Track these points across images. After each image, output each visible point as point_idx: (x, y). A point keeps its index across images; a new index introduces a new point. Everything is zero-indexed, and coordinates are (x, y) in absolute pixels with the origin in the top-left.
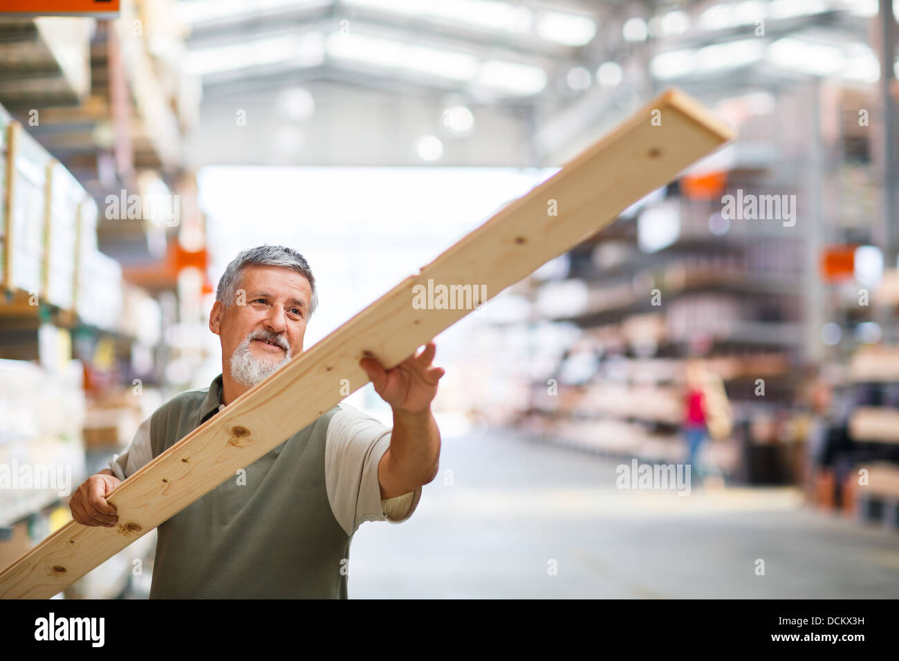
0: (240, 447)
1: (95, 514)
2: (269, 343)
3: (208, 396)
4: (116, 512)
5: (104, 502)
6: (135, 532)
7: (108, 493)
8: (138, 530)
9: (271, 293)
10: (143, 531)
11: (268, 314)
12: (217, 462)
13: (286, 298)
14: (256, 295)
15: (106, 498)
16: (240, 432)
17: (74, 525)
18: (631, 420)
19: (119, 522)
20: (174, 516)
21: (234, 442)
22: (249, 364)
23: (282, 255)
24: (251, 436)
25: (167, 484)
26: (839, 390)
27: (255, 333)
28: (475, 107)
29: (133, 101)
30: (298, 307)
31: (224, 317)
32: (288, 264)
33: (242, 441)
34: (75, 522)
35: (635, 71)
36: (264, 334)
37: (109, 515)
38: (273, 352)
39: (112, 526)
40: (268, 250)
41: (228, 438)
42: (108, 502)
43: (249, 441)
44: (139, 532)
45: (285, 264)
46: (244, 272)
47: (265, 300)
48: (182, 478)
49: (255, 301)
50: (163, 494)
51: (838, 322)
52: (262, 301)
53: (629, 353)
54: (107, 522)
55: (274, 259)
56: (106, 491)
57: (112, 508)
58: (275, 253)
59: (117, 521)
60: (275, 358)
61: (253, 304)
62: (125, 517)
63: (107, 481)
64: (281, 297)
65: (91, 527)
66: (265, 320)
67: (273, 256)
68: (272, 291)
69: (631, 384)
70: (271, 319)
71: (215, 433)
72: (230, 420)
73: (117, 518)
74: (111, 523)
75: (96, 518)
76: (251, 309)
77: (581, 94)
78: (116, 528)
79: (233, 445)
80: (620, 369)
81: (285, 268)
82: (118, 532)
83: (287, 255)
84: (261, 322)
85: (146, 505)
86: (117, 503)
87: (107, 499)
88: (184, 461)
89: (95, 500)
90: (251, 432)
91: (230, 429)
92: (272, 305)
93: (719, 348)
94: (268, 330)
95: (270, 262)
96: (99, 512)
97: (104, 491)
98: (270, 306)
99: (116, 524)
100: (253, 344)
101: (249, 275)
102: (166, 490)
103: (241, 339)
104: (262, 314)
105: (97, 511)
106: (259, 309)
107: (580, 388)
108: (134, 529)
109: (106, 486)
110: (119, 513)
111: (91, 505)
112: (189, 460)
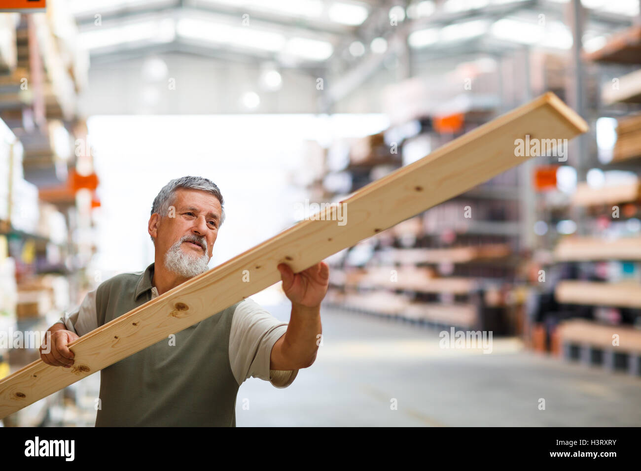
0: (178, 317)
1: (60, 357)
2: (194, 244)
3: (143, 278)
4: (74, 357)
5: (67, 349)
6: (85, 372)
7: (70, 343)
8: (87, 371)
9: (197, 208)
10: (90, 372)
11: (195, 223)
12: (158, 327)
13: (207, 212)
14: (187, 209)
15: (68, 346)
16: (181, 307)
17: (41, 363)
18: (398, 291)
19: (74, 365)
20: (116, 363)
21: (174, 314)
22: (181, 258)
23: (205, 183)
24: (188, 311)
25: (118, 340)
26: (547, 267)
27: (186, 237)
28: (282, 70)
29: (44, 70)
30: (214, 220)
31: (161, 224)
32: (209, 189)
33: (181, 313)
34: (42, 361)
35: (397, 44)
36: (193, 237)
37: (69, 359)
38: (197, 250)
39: (69, 367)
40: (194, 179)
41: (171, 310)
42: (69, 349)
43: (186, 314)
44: (87, 373)
45: (207, 189)
46: (177, 193)
47: (193, 214)
48: (129, 336)
49: (185, 214)
50: (113, 346)
51: (546, 221)
52: (190, 214)
53: (397, 244)
54: (66, 364)
55: (199, 185)
56: (68, 341)
57: (72, 354)
58: (200, 181)
59: (73, 363)
60: (198, 255)
61: (184, 215)
62: (79, 361)
63: (69, 334)
64: (204, 211)
65: (52, 367)
66: (193, 227)
67: (198, 182)
68: (198, 207)
69: (398, 265)
70: (197, 226)
71: (162, 306)
72: (176, 298)
73: (73, 362)
74: (69, 365)
75: (60, 361)
76: (182, 218)
77: (359, 60)
78: (71, 369)
79: (173, 316)
80: (390, 255)
81: (207, 192)
82: (72, 372)
83: (207, 183)
84: (191, 229)
85: (98, 353)
86: (76, 351)
87: (70, 347)
88: (134, 324)
89: (61, 348)
90: (190, 307)
91: (174, 305)
92: (197, 217)
93: (461, 239)
94: (195, 235)
95: (197, 187)
96: (62, 356)
97: (67, 341)
98: (195, 218)
99: (72, 366)
100: (184, 244)
101: (181, 195)
102: (116, 344)
103: (175, 240)
104: (190, 223)
105: (61, 355)
106: (188, 219)
107: (361, 268)
108: (84, 370)
109: (68, 338)
110: (75, 359)
111: (57, 351)
112: (138, 324)
